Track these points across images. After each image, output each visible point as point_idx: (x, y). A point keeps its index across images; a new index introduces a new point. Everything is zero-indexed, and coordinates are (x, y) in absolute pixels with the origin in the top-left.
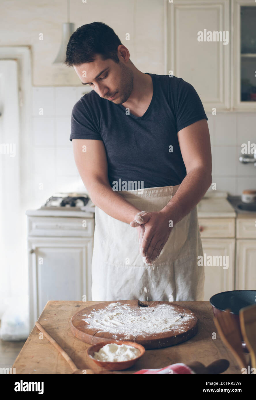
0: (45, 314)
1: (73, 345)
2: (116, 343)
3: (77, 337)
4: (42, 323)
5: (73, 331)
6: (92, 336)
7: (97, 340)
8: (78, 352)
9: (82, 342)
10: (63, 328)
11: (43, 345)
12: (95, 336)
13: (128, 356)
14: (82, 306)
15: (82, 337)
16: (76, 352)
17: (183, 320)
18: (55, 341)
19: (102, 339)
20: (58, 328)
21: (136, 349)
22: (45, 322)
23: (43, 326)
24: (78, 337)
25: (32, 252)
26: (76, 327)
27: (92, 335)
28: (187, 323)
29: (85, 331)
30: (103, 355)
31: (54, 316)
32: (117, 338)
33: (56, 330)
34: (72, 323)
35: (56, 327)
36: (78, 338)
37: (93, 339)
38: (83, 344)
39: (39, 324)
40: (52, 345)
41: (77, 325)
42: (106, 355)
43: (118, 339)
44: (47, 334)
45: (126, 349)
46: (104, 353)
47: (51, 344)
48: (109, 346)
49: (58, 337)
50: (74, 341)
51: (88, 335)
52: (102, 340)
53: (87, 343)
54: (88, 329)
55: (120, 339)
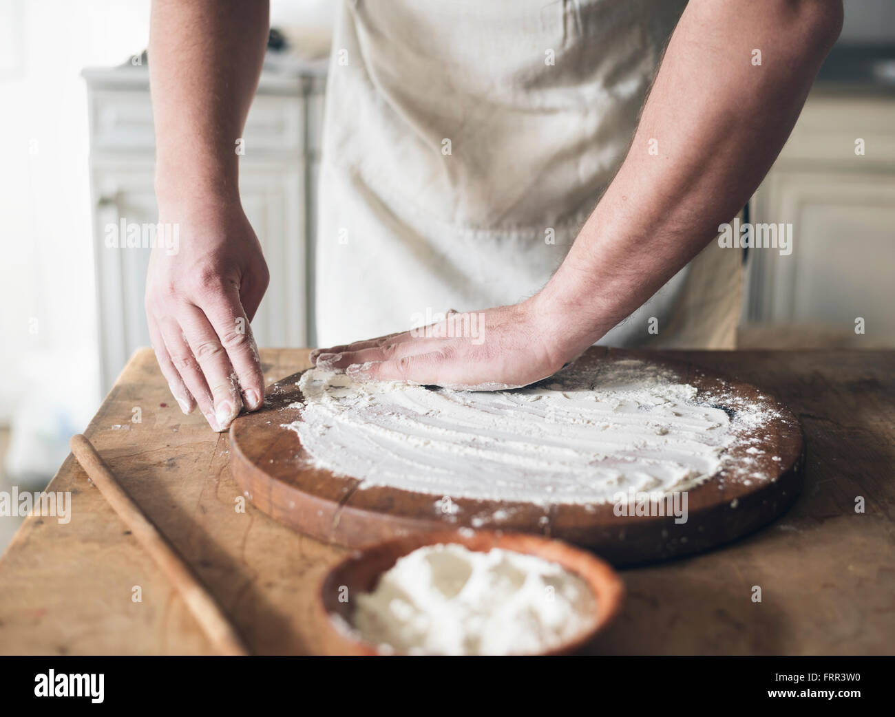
0: (119, 402)
1: (242, 548)
2: (459, 541)
3: (258, 505)
4: (103, 443)
5: (241, 479)
6: (332, 506)
7: (360, 523)
8: (270, 585)
9: (284, 533)
10: (196, 465)
11: (96, 547)
12: (351, 504)
13: (532, 616)
14: (279, 368)
15: (282, 509)
16: (261, 583)
17: (737, 427)
18: (157, 528)
19: (386, 518)
20: (172, 464)
21: (570, 579)
22: (116, 437)
23: (103, 457)
24: (265, 507)
25: (104, 202)
26: (258, 461)
27: (335, 500)
28: (761, 437)
29: (300, 479)
30: (399, 610)
31: (159, 408)
32: (458, 515)
33: (164, 473)
34: (237, 441)
35: (164, 458)
36: (266, 511)
37: (341, 520)
38: (290, 543)
39: (85, 447)
40: (141, 547)
41: (259, 450)
42: (417, 611)
43: (467, 523)
44: (119, 494)
45: (519, 579)
46: (406, 599)
47: (135, 543)
48: (429, 558)
49: (174, 507)
50: (250, 527)
51: (315, 501)
52: (388, 527)
53: (309, 536)
54: (312, 470)
55: (477, 522)
